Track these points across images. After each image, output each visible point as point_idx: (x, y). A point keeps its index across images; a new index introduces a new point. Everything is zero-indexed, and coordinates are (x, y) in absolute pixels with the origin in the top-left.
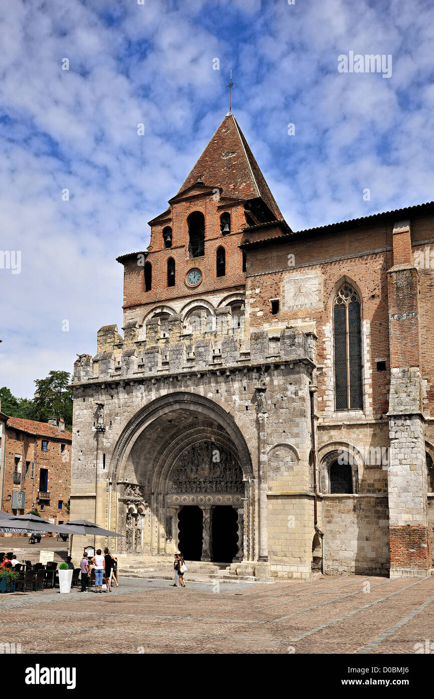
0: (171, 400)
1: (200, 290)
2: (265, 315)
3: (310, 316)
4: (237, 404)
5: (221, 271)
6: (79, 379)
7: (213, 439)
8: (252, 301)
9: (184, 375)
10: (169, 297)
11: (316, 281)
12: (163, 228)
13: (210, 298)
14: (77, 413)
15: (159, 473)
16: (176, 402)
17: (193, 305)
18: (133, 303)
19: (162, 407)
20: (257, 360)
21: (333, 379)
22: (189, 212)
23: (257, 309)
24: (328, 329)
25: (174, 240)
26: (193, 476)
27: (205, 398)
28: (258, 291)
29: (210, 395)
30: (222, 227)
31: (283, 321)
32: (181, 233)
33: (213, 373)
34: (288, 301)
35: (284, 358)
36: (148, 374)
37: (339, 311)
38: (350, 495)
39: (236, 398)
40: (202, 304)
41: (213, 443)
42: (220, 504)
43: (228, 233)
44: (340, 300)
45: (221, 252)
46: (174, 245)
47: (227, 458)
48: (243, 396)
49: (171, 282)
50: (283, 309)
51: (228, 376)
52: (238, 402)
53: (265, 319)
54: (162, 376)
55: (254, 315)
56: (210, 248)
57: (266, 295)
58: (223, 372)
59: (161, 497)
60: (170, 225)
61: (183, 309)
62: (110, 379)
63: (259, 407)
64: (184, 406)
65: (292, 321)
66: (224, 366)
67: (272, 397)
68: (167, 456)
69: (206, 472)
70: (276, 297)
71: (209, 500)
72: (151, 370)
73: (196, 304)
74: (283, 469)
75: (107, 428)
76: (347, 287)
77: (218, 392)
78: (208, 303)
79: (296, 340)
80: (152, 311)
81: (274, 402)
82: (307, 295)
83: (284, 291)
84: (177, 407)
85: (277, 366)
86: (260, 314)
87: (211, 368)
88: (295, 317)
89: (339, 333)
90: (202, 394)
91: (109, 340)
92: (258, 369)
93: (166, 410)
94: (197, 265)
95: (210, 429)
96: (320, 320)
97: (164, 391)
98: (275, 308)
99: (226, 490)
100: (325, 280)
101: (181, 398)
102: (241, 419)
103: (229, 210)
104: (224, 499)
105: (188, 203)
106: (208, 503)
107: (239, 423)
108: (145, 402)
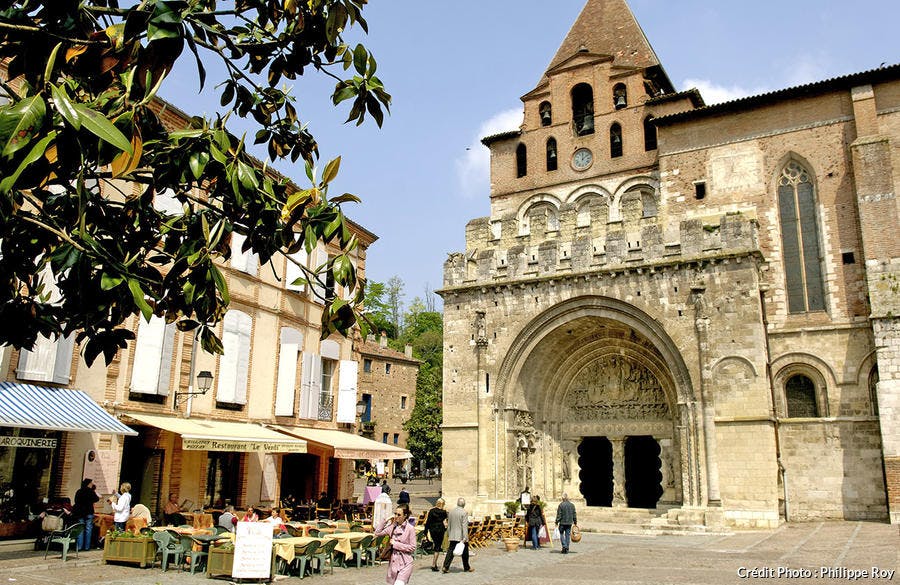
0: (575, 305)
1: (590, 174)
2: (688, 200)
3: (748, 200)
4: (666, 308)
5: (617, 150)
6: (451, 282)
7: (622, 353)
8: (669, 184)
9: (593, 275)
10: (550, 183)
11: (754, 159)
12: (539, 102)
13: (604, 183)
14: (449, 324)
15: (553, 397)
16: (581, 308)
17: (582, 192)
18: (503, 191)
19: (563, 314)
20: (689, 254)
21: (783, 276)
22: (572, 85)
23: (677, 194)
24: (772, 215)
25: (554, 116)
26: (596, 399)
27: (622, 303)
28: (676, 172)
29: (629, 299)
30: (616, 100)
31: (712, 206)
32: (563, 109)
33: (633, 271)
34: (718, 179)
35: (728, 251)
36: (543, 274)
37: (785, 193)
38: (819, 419)
39: (664, 301)
40: (594, 190)
41: (621, 358)
42: (635, 433)
43: (624, 106)
44: (785, 180)
45: (616, 129)
46: (554, 123)
47: (642, 376)
48: (675, 298)
49: (552, 165)
50: (711, 193)
51: (652, 275)
52: (667, 305)
53: (688, 204)
54: (563, 277)
55: (672, 200)
56: (602, 124)
57: (688, 177)
58: (645, 269)
59: (555, 427)
60: (549, 99)
61: (569, 196)
62: (493, 282)
63: (698, 310)
64: (592, 313)
65: (724, 207)
66: (646, 262)
67: (714, 298)
68: (562, 375)
69: (615, 394)
70: (701, 178)
71: (620, 430)
72: (547, 270)
73: (586, 190)
74: (734, 387)
75: (490, 341)
76: (794, 163)
77: (639, 294)
78: (603, 188)
79: (743, 229)
80: (529, 199)
81: (717, 304)
82: (743, 175)
83: (711, 172)
84: (582, 313)
85: (719, 261)
86: (681, 199)
87: (629, 265)
88: (728, 201)
89: (786, 219)
90: (618, 297)
91: (481, 236)
92: (694, 265)
93: (568, 318)
94: (586, 145)
95: (619, 340)
96: (762, 204)
97: (566, 295)
98: (701, 191)
99: (643, 416)
100: (766, 157)
101: (588, 302)
102: (673, 327)
103: (624, 81)
104: (641, 428)
105: (571, 74)
106: (618, 433)
107: (670, 332)
108: (540, 308)
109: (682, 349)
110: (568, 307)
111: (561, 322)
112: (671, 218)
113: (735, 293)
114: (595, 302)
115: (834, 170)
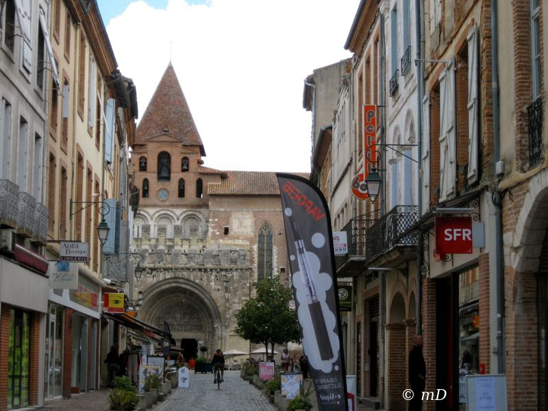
0: (171, 281)
1: (167, 203)
2: (220, 234)
3: (246, 239)
4: (213, 287)
5: (181, 193)
7: (184, 300)
8: (213, 225)
9: (182, 269)
10: (144, 204)
11: (250, 221)
12: (140, 156)
13: (174, 210)
16: (174, 282)
17: (162, 212)
19: (165, 284)
20: (225, 265)
21: (257, 274)
22: (160, 150)
23: (216, 230)
24: (255, 247)
25: (148, 167)
27: (194, 282)
28: (216, 220)
29: (197, 281)
30: (182, 165)
31: (231, 239)
32: (154, 164)
33: (200, 270)
34: (235, 227)
36: (158, 266)
37: (261, 236)
39: (212, 284)
40: (169, 213)
41: (183, 303)
42: (186, 338)
43: (187, 170)
44: (262, 232)
45: (182, 182)
46: (148, 170)
47: (192, 312)
48: (217, 283)
49: (146, 194)
50: (231, 233)
51: (208, 272)
53: (220, 236)
54: (168, 268)
55: (214, 233)
57: (221, 223)
58: (205, 269)
60: (145, 155)
61: (155, 214)
63: (227, 290)
64: (178, 285)
65: (236, 240)
66: (206, 266)
67: (233, 285)
68: (153, 309)
69: (178, 319)
70: (227, 225)
71: (180, 336)
72: (159, 263)
73: (164, 212)
76: (266, 225)
77: (202, 280)
78: (173, 212)
81: (234, 288)
82: (245, 227)
83: (232, 223)
85: (236, 270)
86: (218, 233)
87: (198, 266)
88: (238, 238)
89: (260, 249)
90: (192, 280)
92: (226, 270)
94: (165, 187)
95: (183, 295)
96: (252, 242)
97: (168, 276)
98: (226, 231)
99: (191, 330)
100: (255, 221)
101: (178, 280)
102: (215, 295)
103: (188, 156)
104: (190, 335)
105: (158, 144)
106: (179, 338)
107: (214, 298)
108: (155, 280)
109: (218, 305)
110: (168, 281)
111: (163, 287)
112: (212, 242)
113: (241, 284)
114: (181, 281)
115: (282, 232)
